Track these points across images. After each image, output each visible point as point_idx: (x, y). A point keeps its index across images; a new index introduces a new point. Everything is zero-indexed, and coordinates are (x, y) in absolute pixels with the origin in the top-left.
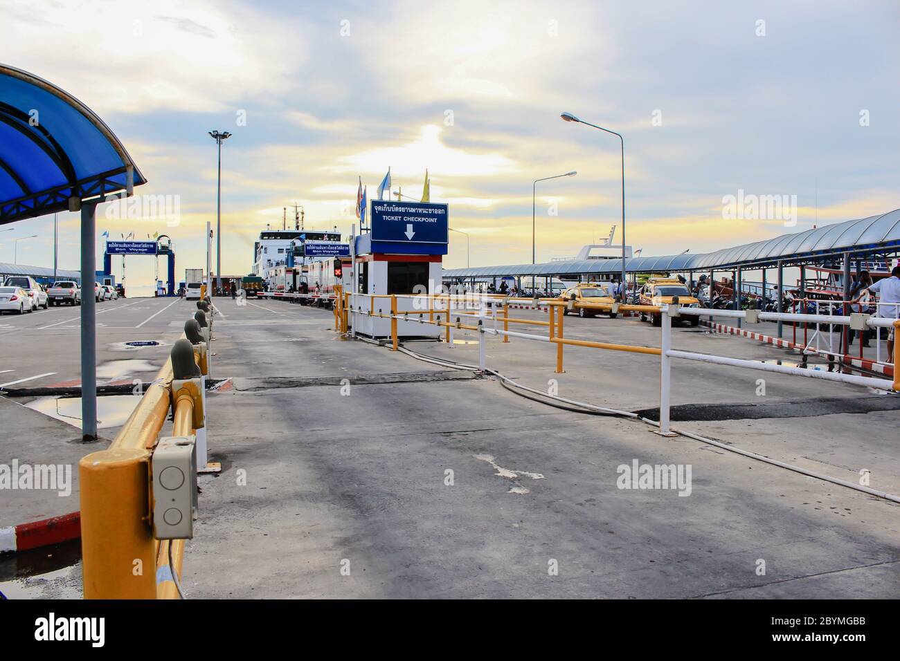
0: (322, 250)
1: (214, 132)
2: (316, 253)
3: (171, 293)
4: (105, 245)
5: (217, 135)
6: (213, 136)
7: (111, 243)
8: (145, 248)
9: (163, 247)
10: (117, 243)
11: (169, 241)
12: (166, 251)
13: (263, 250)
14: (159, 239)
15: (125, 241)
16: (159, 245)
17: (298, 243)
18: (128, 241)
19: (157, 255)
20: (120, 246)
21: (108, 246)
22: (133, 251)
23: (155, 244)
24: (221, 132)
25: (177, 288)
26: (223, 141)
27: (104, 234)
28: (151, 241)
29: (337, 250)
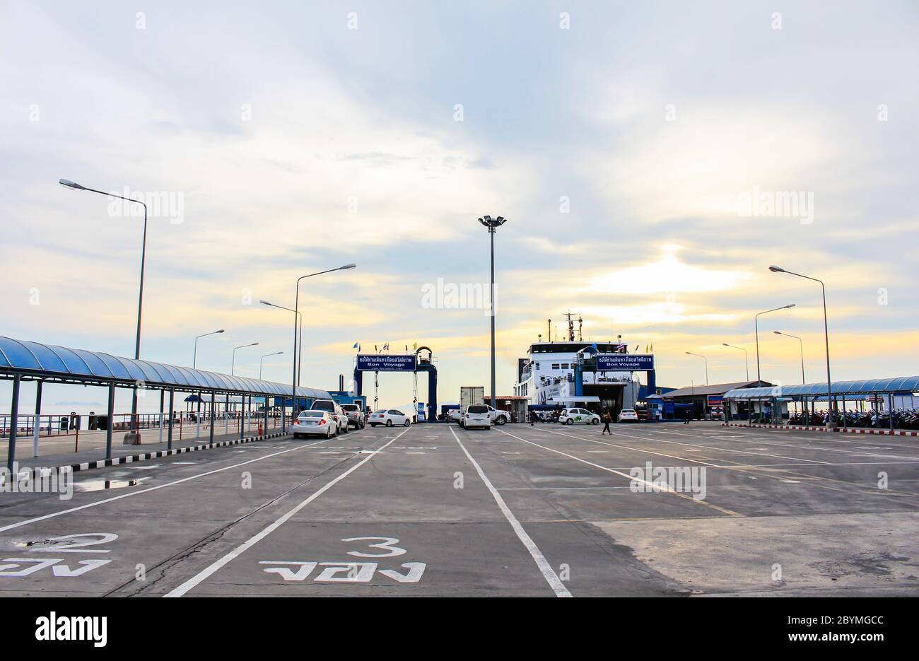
0: (618, 363)
1: (485, 217)
2: (610, 367)
3: (432, 419)
4: (356, 359)
5: (489, 221)
6: (485, 224)
7: (362, 357)
8: (401, 363)
9: (423, 361)
10: (370, 357)
11: (430, 355)
12: (427, 366)
13: (534, 366)
14: (418, 352)
15: (378, 354)
16: (419, 359)
17: (587, 356)
18: (382, 354)
19: (415, 372)
20: (373, 360)
21: (359, 360)
22: (387, 367)
23: (413, 358)
24: (494, 217)
25: (439, 412)
26: (497, 229)
27: (355, 346)
28: (409, 354)
29: (637, 362)
